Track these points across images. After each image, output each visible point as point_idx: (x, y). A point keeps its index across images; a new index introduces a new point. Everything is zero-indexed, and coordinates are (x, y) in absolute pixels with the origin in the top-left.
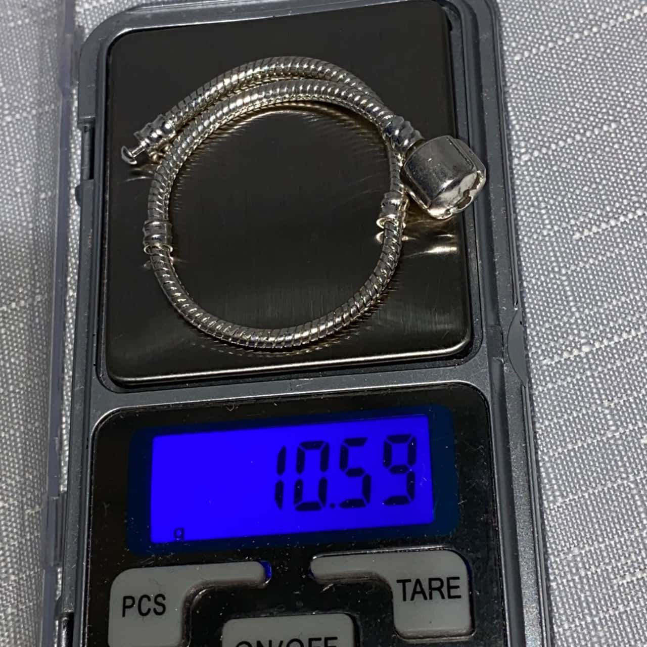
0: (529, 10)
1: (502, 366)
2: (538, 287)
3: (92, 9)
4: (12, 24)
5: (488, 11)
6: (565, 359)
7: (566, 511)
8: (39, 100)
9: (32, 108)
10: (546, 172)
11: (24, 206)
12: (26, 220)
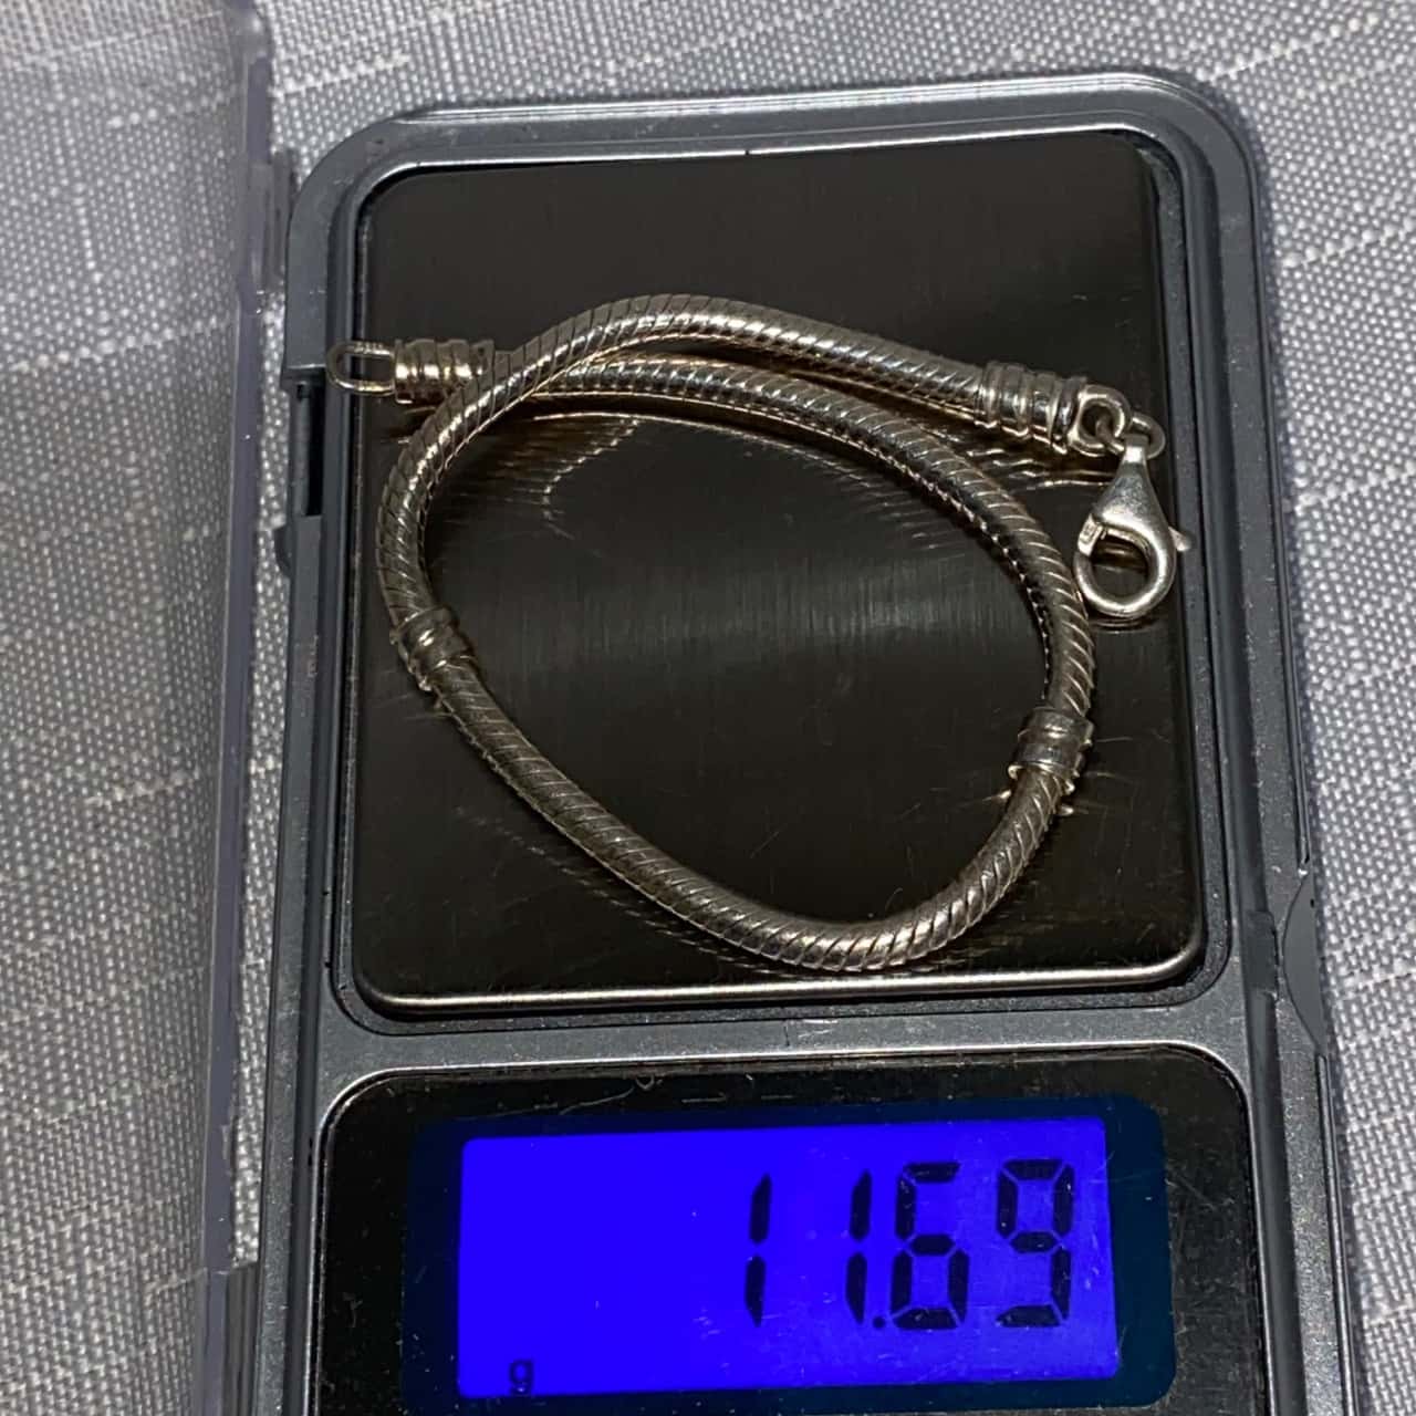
0: (1318, 151)
1: (1272, 1006)
2: (1336, 804)
3: (304, 94)
4: (116, 122)
5: (1241, 163)
6: (1398, 978)
7: (1398, 1335)
8: (182, 306)
9: (163, 326)
10: (1356, 536)
11: (143, 558)
12: (149, 592)
